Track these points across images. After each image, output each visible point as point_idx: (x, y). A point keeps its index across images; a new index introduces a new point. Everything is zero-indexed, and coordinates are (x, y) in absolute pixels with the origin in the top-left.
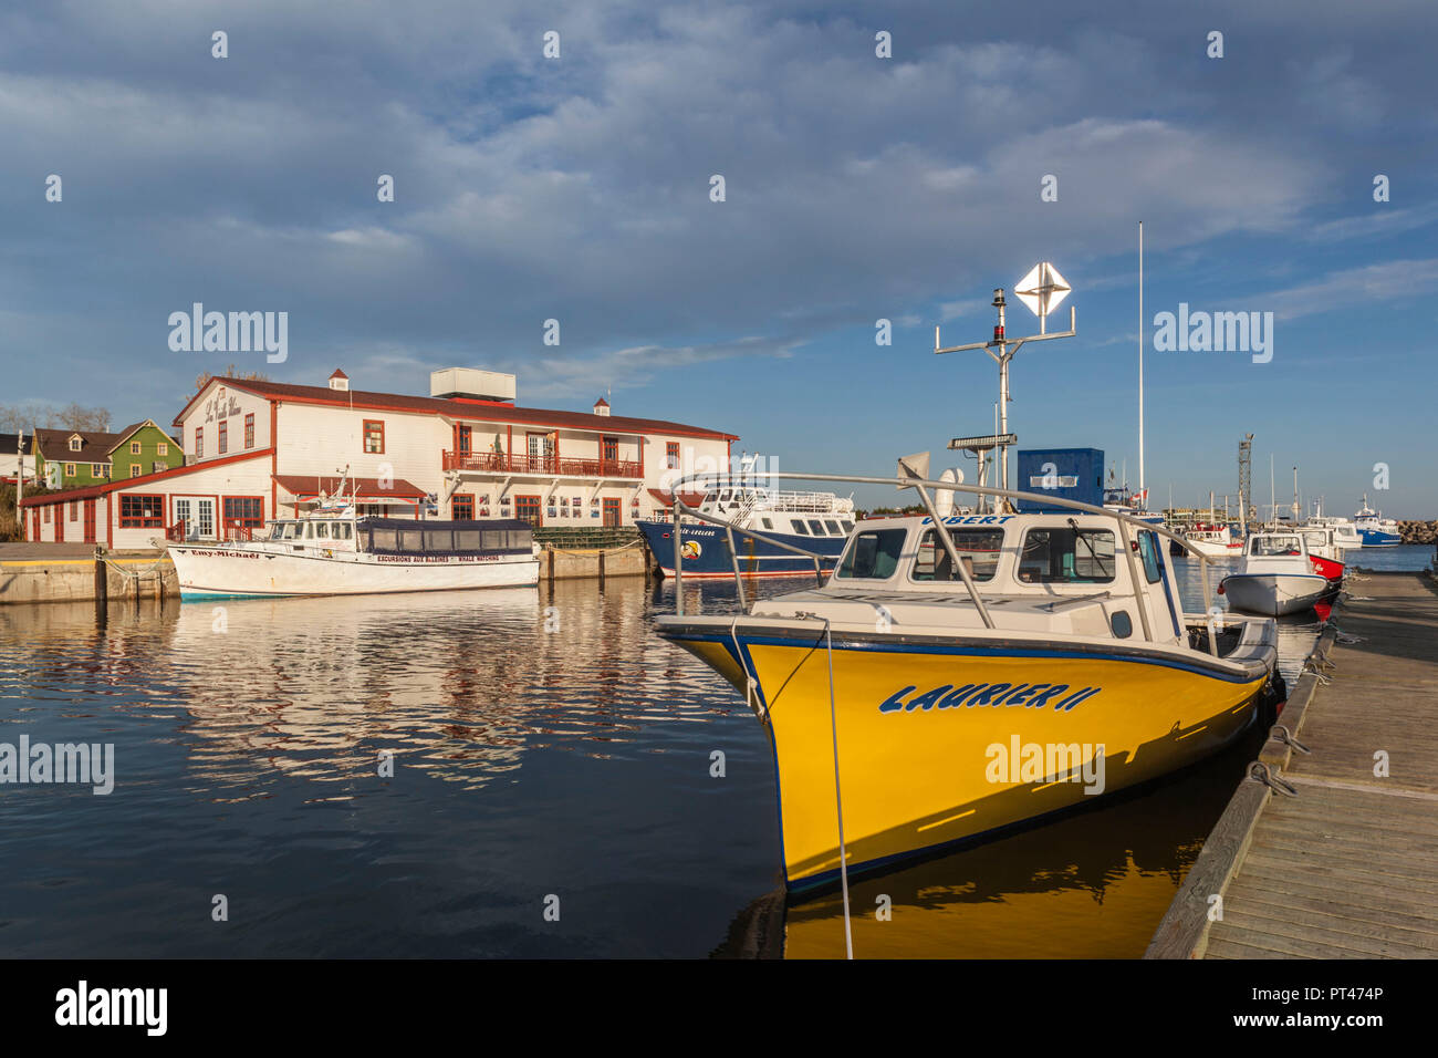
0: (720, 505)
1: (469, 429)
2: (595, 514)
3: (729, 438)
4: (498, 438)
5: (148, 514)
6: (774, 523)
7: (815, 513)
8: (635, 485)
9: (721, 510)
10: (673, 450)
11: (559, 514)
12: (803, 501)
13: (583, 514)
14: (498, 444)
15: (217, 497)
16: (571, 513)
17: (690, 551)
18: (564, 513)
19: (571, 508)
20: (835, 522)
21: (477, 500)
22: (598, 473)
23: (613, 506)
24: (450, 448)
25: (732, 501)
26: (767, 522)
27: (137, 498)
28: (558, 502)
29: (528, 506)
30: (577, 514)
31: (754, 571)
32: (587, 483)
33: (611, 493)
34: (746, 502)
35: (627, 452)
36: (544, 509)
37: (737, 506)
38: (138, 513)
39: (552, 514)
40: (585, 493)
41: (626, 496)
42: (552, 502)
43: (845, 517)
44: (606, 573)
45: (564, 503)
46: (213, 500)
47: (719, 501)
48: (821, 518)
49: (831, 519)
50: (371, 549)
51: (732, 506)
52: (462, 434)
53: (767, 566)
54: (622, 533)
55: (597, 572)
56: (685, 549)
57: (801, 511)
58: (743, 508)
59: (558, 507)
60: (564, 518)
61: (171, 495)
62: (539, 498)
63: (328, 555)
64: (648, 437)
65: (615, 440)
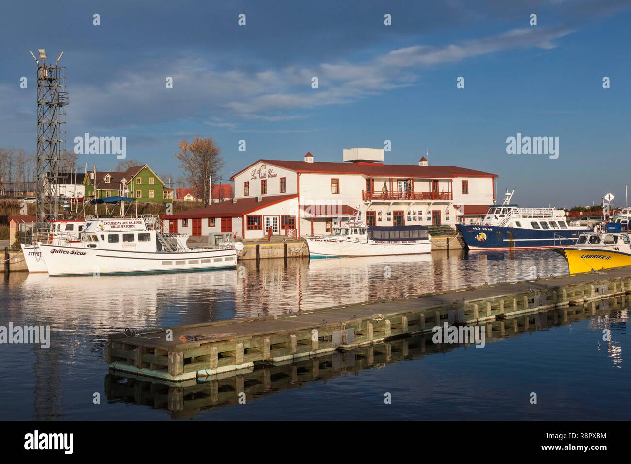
0: (495, 216)
1: (373, 180)
2: (429, 219)
3: (493, 176)
4: (385, 184)
5: (256, 224)
6: (521, 223)
7: (543, 218)
8: (448, 204)
9: (496, 218)
10: (465, 185)
11: (412, 219)
12: (537, 212)
13: (423, 219)
14: (385, 186)
15: (279, 215)
16: (418, 219)
17: (481, 237)
18: (414, 219)
19: (417, 216)
20: (555, 222)
21: (377, 214)
22: (431, 199)
23: (437, 215)
24: (365, 190)
25: (501, 213)
26: (518, 224)
27: (252, 217)
28: (412, 213)
29: (398, 216)
30: (420, 219)
31: (513, 246)
32: (424, 204)
33: (437, 208)
34: (508, 214)
35: (443, 187)
36: (406, 217)
37: (504, 216)
38: (253, 224)
39: (409, 219)
40: (424, 209)
41: (442, 209)
42: (409, 214)
43: (561, 220)
44: (450, 248)
45: (415, 214)
46: (277, 217)
47: (495, 214)
48: (547, 220)
49: (552, 221)
50: (372, 238)
51: (501, 216)
52: (370, 182)
53: (519, 244)
54: (442, 228)
55: (446, 248)
56: (479, 237)
57: (536, 217)
58: (506, 217)
59: (412, 216)
60: (415, 221)
61: (264, 215)
62: (403, 212)
63: (358, 241)
64: (453, 179)
65: (436, 181)
